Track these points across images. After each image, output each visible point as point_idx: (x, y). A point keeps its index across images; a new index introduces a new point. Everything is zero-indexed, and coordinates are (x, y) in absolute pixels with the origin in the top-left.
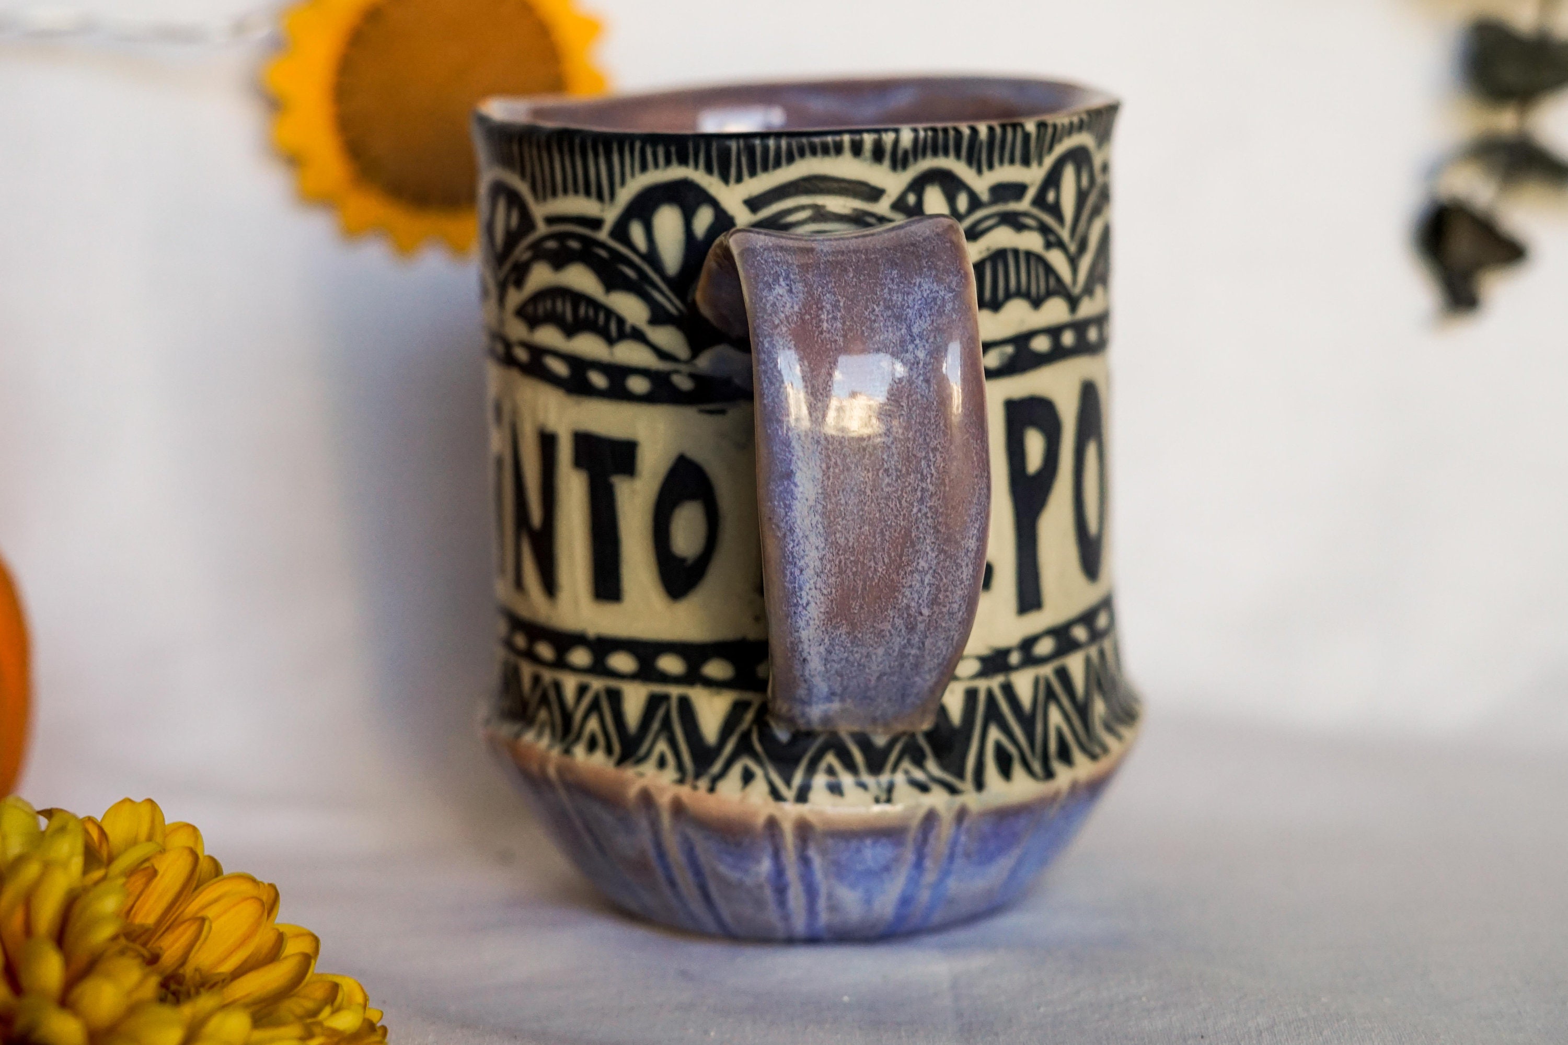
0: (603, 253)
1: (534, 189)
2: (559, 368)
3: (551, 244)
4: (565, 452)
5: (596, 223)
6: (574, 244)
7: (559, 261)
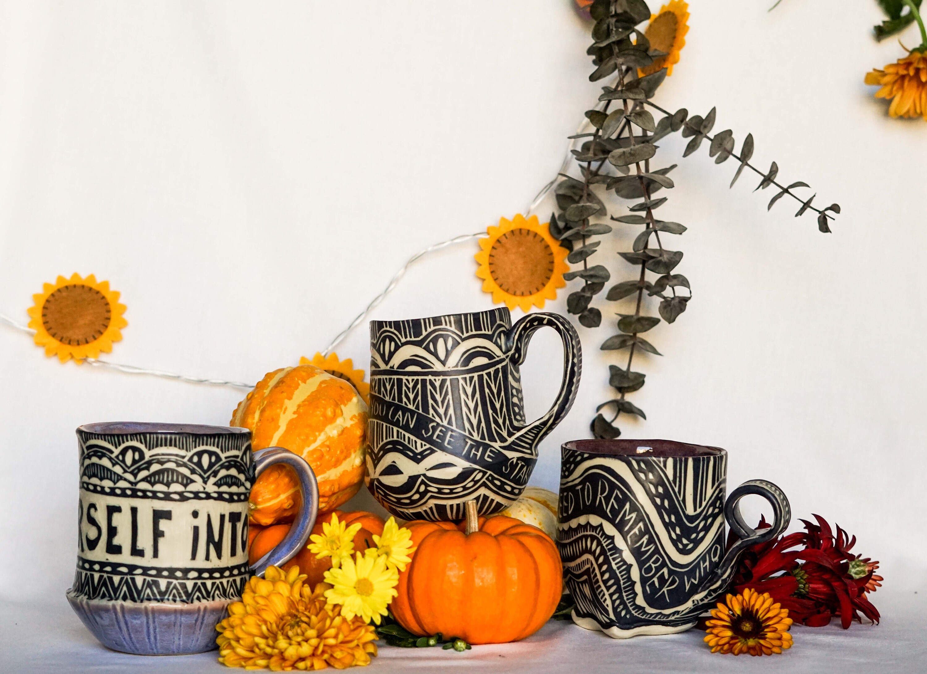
0: (239, 464)
1: (222, 450)
2: (226, 496)
3: (227, 464)
4: (227, 518)
5: (237, 457)
6: (232, 463)
7: (228, 468)
